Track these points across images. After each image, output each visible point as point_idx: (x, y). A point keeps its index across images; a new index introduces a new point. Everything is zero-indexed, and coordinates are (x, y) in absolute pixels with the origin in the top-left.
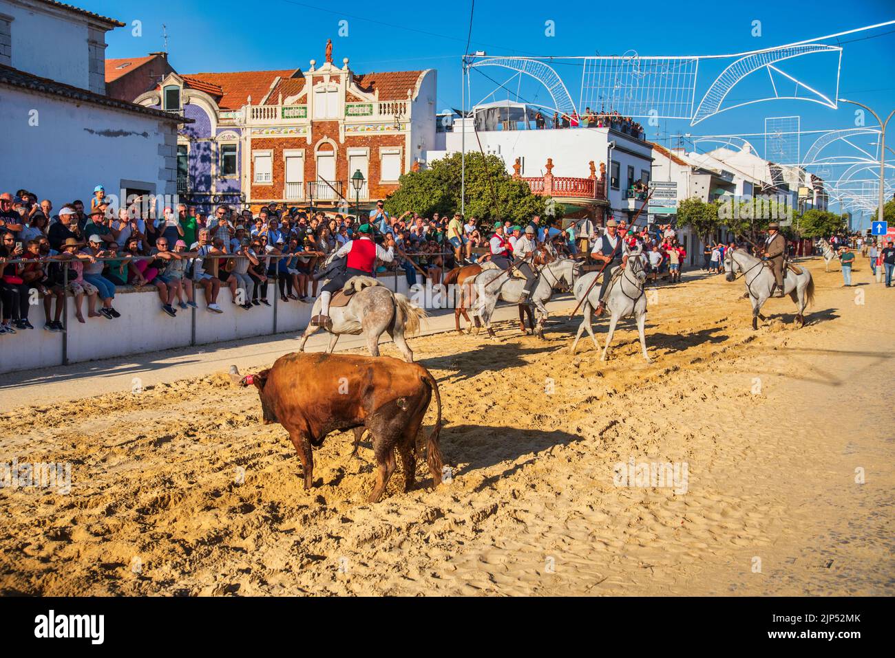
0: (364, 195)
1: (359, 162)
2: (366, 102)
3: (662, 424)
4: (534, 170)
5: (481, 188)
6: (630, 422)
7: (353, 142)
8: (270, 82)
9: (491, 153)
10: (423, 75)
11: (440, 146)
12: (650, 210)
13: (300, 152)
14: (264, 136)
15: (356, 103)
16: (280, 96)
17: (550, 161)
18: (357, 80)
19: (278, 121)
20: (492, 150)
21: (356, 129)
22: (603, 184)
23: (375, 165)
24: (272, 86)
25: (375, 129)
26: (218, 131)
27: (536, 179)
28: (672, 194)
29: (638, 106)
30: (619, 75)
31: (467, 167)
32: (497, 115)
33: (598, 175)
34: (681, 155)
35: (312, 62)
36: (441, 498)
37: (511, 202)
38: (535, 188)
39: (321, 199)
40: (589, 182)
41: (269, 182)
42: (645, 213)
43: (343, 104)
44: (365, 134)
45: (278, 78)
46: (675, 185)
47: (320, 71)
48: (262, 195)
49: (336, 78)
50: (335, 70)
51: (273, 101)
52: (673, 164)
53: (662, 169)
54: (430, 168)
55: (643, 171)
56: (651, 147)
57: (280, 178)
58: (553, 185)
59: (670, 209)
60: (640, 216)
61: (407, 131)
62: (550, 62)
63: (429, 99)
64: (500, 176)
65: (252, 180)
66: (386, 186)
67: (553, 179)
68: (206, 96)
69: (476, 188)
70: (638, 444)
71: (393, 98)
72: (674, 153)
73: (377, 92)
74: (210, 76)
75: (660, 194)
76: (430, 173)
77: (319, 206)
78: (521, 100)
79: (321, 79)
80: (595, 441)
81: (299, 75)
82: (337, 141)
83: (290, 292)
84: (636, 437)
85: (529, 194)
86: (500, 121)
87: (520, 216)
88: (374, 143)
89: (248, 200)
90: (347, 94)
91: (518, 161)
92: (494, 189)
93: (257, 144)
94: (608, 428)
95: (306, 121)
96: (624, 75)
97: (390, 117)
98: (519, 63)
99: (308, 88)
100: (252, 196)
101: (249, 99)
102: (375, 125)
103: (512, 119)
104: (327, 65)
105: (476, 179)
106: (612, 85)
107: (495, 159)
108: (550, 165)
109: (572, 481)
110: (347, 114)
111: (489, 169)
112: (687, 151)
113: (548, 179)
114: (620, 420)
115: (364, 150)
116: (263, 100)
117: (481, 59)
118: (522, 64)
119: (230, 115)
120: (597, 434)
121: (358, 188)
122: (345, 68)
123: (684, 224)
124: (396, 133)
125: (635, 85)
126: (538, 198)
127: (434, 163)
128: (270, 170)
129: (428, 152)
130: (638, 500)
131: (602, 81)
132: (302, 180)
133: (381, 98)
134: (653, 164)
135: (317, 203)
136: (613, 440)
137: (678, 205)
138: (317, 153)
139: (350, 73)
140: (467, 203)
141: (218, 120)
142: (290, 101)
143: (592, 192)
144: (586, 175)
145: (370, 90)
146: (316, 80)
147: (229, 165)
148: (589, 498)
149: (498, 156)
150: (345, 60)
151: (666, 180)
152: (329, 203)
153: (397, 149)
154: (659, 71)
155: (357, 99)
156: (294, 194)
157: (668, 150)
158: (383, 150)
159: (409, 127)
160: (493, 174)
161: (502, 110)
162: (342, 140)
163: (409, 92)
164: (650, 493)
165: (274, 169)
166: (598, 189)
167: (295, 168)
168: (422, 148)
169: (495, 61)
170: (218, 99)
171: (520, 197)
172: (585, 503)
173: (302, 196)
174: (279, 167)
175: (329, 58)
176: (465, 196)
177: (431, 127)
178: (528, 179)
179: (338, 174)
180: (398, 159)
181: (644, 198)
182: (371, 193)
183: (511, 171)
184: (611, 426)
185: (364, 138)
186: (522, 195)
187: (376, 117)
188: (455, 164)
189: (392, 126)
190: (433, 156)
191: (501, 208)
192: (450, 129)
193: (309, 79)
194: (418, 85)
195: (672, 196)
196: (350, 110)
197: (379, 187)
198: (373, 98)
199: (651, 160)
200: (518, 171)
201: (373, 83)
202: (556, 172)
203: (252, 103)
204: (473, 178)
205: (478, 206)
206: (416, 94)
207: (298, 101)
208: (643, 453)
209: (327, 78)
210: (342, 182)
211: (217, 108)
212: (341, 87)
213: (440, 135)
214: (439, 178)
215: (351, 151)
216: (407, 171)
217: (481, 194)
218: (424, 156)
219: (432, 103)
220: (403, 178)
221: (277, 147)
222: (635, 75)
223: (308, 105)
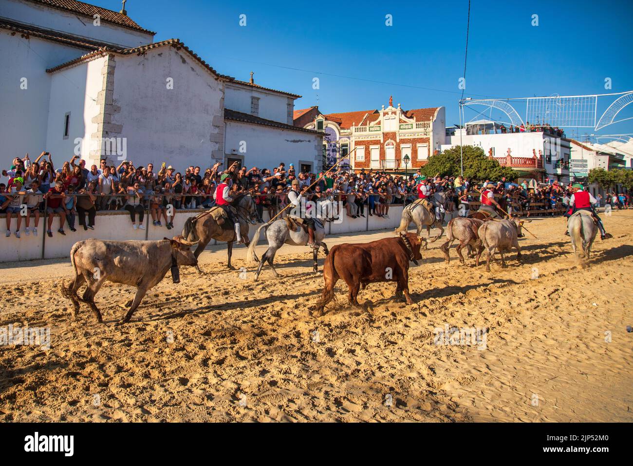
0: (410, 166)
1: (406, 151)
2: (410, 123)
3: (589, 294)
4: (499, 154)
5: (471, 163)
6: (567, 290)
7: (403, 141)
8: (363, 116)
9: (476, 146)
10: (438, 109)
11: (448, 142)
12: (571, 174)
13: (378, 146)
14: (361, 140)
15: (404, 124)
16: (368, 122)
17: (509, 149)
18: (405, 113)
19: (368, 132)
20: (476, 144)
21: (404, 136)
22: (541, 161)
23: (415, 152)
24: (364, 118)
25: (414, 135)
26: (340, 138)
27: (502, 158)
28: (585, 166)
29: (561, 121)
30: (548, 106)
31: (463, 153)
32: (478, 127)
33: (538, 156)
34: (588, 145)
35: (383, 106)
36: (457, 321)
37: (488, 170)
38: (501, 163)
39: (388, 168)
40: (533, 160)
41: (363, 160)
42: (568, 176)
43: (398, 124)
44: (409, 138)
45: (367, 114)
46: (586, 161)
47: (387, 110)
48: (359, 166)
49: (395, 113)
50: (394, 109)
51: (364, 124)
52: (584, 150)
53: (577, 153)
54: (443, 153)
55: (565, 154)
56: (569, 141)
57: (368, 158)
58: (512, 161)
59: (583, 173)
60: (564, 177)
61: (431, 136)
62: (508, 101)
63: (442, 120)
64: (482, 157)
65: (355, 159)
66: (420, 162)
67: (512, 158)
68: (335, 123)
69: (468, 163)
70: (573, 303)
71: (423, 121)
72: (584, 144)
73: (415, 118)
74: (336, 115)
75: (576, 166)
76: (444, 155)
77: (387, 171)
78: (492, 120)
79: (387, 113)
80: (545, 299)
81: (377, 112)
82: (395, 141)
83: (374, 212)
84: (571, 299)
85: (498, 166)
86: (480, 130)
87: (494, 177)
88: (414, 142)
89: (353, 168)
90: (400, 120)
91: (491, 149)
92: (479, 164)
93: (358, 143)
94: (553, 293)
95: (381, 133)
96: (552, 106)
97: (422, 130)
98: (490, 103)
99: (381, 118)
100: (355, 166)
101: (354, 124)
102: (414, 134)
103: (486, 129)
104: (390, 107)
105: (468, 158)
106: (545, 111)
107: (478, 149)
108: (509, 151)
109: (532, 320)
110: (400, 129)
111: (476, 154)
112: (592, 143)
113: (509, 158)
114: (560, 288)
115: (409, 145)
116: (360, 124)
117: (469, 101)
118: (492, 103)
119: (345, 131)
120: (546, 295)
121: (406, 163)
122: (399, 108)
123: (593, 182)
124: (425, 137)
125: (558, 110)
126: (504, 168)
127: (445, 151)
128: (363, 154)
129: (442, 146)
130: (576, 335)
131: (538, 109)
132: (378, 159)
133: (417, 121)
134: (571, 150)
135: (386, 170)
136: (557, 299)
137: (589, 172)
138: (386, 147)
139: (402, 110)
140: (464, 170)
141: (340, 133)
142: (372, 124)
143: (535, 165)
144: (531, 156)
145: (411, 117)
146: (385, 114)
147: (345, 153)
148: (544, 331)
149: (480, 147)
150: (399, 105)
151: (580, 158)
152: (392, 170)
153: (425, 145)
154: (573, 103)
155: (405, 122)
156: (375, 165)
157: (581, 143)
158: (418, 145)
159: (431, 134)
160: (478, 156)
161: (481, 125)
162: (398, 141)
163: (431, 118)
164: (583, 332)
165: (365, 154)
166: (538, 163)
167: (375, 154)
168: (439, 144)
169: (476, 102)
170: (340, 124)
171: (493, 167)
172: (542, 333)
173: (379, 166)
174: (368, 154)
175: (391, 104)
176: (463, 167)
177: (443, 133)
178: (497, 158)
179: (396, 156)
180: (426, 149)
181: (566, 168)
182: (413, 165)
183: (488, 154)
184: (555, 292)
185: (409, 139)
186: (494, 166)
187: (415, 129)
188: (457, 151)
189: (423, 134)
190: (444, 148)
191: (483, 173)
192: (453, 134)
193: (381, 113)
194: (436, 114)
195: (584, 167)
196: (402, 127)
197: (417, 162)
198: (413, 121)
199: (571, 148)
200: (491, 154)
201: (413, 114)
202: (513, 155)
203: (355, 125)
204: (467, 158)
205: (470, 172)
206: (435, 119)
207: (376, 124)
208: (576, 309)
209: (390, 113)
210: (398, 160)
211: (339, 128)
212: (397, 117)
213: (448, 137)
214: (448, 158)
215: (402, 146)
216: (431, 155)
217: (471, 166)
218: (440, 147)
219: (443, 122)
220: (429, 158)
221: (367, 144)
222: (558, 106)
223: (381, 125)
